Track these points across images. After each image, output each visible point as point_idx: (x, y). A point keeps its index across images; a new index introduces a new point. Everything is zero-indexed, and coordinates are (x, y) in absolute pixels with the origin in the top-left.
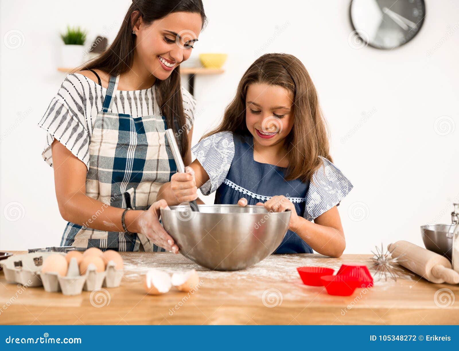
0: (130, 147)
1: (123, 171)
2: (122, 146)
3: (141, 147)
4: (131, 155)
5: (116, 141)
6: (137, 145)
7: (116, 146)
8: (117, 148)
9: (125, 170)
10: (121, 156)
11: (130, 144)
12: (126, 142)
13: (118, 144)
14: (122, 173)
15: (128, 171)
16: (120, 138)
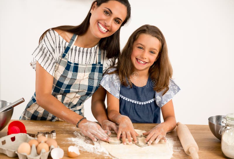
1: (60, 88)
2: (64, 76)
3: (73, 80)
4: (66, 82)
5: (62, 73)
6: (71, 79)
8: (61, 76)
9: (61, 88)
10: (61, 81)
11: (67, 77)
12: (66, 76)
13: (62, 75)
15: (63, 89)
16: (64, 72)
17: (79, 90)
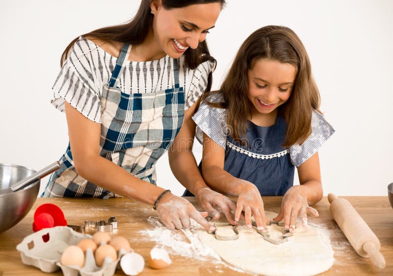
0: (124, 123)
1: (114, 142)
2: (118, 120)
3: (135, 124)
4: (124, 130)
5: (114, 115)
6: (132, 123)
7: (112, 119)
8: (112, 121)
9: (116, 141)
10: (115, 130)
11: (125, 121)
12: (121, 119)
13: (114, 118)
14: (113, 143)
15: (119, 143)
16: (118, 113)
17: (148, 140)
